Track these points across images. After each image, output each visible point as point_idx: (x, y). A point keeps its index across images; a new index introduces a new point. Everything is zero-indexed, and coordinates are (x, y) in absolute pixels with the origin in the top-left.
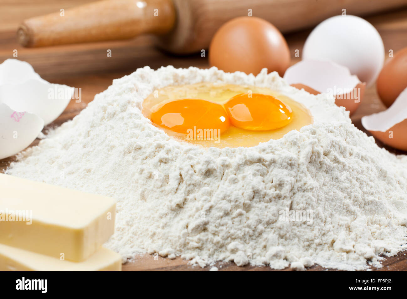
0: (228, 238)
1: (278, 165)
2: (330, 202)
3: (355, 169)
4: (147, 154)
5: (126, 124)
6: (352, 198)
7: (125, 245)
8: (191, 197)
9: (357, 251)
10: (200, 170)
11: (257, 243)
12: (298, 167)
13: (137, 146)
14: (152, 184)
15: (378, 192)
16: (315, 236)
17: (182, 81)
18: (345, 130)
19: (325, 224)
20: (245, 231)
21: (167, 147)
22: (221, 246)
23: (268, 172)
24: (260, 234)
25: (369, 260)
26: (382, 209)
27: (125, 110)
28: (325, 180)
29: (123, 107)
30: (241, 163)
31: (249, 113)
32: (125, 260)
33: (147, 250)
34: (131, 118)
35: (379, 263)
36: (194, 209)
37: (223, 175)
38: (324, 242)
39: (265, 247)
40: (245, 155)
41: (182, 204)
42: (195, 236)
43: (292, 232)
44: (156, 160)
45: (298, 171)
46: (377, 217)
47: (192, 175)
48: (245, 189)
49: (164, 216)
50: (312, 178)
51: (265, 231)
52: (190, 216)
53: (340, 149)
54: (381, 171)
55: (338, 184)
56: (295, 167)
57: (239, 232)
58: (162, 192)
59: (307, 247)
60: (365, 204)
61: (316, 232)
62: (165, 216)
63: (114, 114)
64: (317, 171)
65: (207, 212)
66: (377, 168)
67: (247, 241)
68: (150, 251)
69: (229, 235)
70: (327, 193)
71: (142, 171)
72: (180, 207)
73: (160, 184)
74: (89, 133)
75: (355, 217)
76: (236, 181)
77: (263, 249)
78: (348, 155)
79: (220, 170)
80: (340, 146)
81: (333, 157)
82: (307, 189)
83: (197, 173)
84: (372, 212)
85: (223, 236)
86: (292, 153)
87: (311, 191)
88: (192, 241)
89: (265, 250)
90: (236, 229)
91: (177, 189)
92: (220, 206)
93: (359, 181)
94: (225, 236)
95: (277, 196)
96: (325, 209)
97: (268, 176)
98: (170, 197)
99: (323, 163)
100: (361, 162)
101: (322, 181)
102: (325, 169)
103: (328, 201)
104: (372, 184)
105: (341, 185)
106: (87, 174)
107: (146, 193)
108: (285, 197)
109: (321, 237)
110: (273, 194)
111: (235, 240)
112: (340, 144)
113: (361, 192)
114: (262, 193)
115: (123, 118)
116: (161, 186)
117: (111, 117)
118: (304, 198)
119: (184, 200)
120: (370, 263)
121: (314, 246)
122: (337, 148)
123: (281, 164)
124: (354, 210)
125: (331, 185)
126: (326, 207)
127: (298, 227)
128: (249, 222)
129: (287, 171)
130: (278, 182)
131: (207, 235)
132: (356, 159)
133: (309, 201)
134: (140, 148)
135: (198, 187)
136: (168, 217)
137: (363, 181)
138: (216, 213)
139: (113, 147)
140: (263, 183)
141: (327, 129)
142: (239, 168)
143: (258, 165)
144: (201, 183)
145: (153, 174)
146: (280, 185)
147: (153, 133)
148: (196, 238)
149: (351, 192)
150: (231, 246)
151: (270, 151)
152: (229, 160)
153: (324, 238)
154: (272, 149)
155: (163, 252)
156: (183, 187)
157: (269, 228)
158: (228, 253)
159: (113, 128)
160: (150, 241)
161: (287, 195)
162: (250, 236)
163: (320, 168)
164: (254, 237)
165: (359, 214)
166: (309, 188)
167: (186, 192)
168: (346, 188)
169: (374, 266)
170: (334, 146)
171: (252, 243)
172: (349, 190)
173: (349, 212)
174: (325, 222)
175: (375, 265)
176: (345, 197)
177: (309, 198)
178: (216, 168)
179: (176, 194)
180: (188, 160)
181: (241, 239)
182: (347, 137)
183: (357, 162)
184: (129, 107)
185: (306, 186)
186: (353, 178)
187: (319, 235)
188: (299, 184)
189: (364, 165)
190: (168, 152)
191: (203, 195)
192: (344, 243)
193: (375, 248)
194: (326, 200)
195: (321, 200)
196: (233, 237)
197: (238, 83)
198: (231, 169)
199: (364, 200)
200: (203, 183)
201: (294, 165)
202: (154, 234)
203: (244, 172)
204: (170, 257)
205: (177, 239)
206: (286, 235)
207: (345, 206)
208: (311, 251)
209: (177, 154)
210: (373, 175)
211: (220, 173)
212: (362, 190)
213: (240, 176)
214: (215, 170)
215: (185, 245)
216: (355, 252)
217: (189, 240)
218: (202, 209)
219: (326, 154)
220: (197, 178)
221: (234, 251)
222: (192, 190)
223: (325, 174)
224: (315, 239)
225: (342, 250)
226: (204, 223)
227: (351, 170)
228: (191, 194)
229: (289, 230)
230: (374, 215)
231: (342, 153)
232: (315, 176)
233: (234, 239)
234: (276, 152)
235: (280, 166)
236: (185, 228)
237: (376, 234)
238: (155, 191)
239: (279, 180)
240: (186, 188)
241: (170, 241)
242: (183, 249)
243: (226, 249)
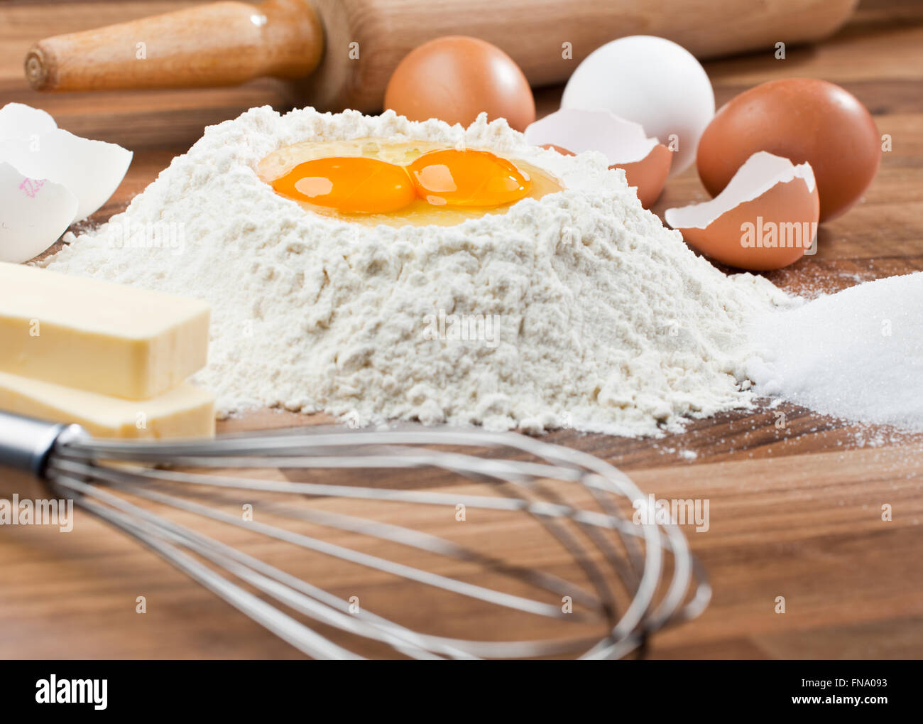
0: (407, 378)
1: (499, 255)
2: (593, 323)
3: (640, 271)
4: (265, 240)
5: (228, 192)
6: (634, 320)
7: (224, 393)
8: (343, 308)
9: (639, 406)
10: (360, 262)
11: (459, 388)
12: (535, 260)
13: (247, 225)
14: (274, 288)
15: (683, 314)
16: (564, 379)
17: (331, 133)
18: (623, 207)
19: (582, 362)
20: (438, 366)
21: (301, 225)
22: (395, 394)
23: (480, 267)
24: (466, 373)
25: (661, 421)
26: (688, 342)
27: (226, 171)
28: (583, 285)
29: (224, 164)
30: (432, 250)
31: (452, 178)
32: (225, 413)
33: (264, 400)
34: (236, 182)
35: (678, 426)
36: (349, 329)
37: (401, 272)
38: (581, 391)
39: (474, 395)
40: (439, 238)
41: (327, 321)
42: (349, 375)
43: (523, 371)
44: (281, 247)
45: (535, 266)
46: (678, 356)
47: (344, 271)
48: (439, 295)
49: (295, 343)
50: (561, 281)
51: (474, 368)
52: (341, 342)
53: (613, 236)
54: (689, 281)
55: (607, 294)
56: (528, 259)
57: (428, 368)
58: (291, 301)
59: (550, 399)
60: (657, 333)
61: (566, 372)
62: (297, 343)
63: (207, 177)
64: (569, 271)
65: (371, 334)
66: (682, 275)
67: (443, 384)
68: (270, 401)
69: (409, 372)
70: (588, 309)
71: (256, 266)
72: (323, 326)
73: (287, 287)
74: (161, 214)
75: (639, 351)
76: (423, 281)
77: (470, 398)
78: (627, 247)
79: (395, 262)
80: (612, 231)
81: (599, 248)
82: (550, 298)
83: (353, 269)
84: (670, 346)
85: (399, 375)
86: (525, 236)
87: (557, 302)
88: (344, 383)
89: (475, 400)
90: (421, 362)
91: (318, 296)
92: (395, 322)
93: (646, 291)
94: (404, 374)
95: (496, 308)
96: (583, 335)
97: (480, 274)
98: (305, 310)
99: (581, 257)
100: (652, 261)
101: (578, 287)
102: (583, 267)
103: (588, 322)
104: (671, 299)
105: (613, 297)
106: (156, 280)
107: (262, 304)
108: (511, 310)
109: (576, 382)
110: (488, 303)
111: (422, 382)
112: (612, 226)
113: (650, 311)
114: (470, 301)
115: (223, 184)
116: (291, 291)
117: (201, 184)
118: (545, 314)
119: (330, 314)
120: (663, 426)
121: (562, 397)
122: (607, 234)
123: (504, 254)
124: (638, 340)
125: (594, 295)
126: (585, 331)
127: (533, 363)
128: (447, 351)
129: (515, 265)
130: (498, 284)
131: (371, 373)
132: (643, 255)
133: (553, 318)
134: (253, 230)
135: (355, 291)
136: (303, 343)
137: (654, 292)
138: (386, 335)
139: (204, 233)
140: (470, 285)
141: (590, 200)
142: (428, 259)
143: (462, 255)
144: (362, 286)
145: (275, 271)
146: (502, 289)
147: (276, 205)
148: (351, 378)
149: (631, 309)
150: (414, 391)
151: (483, 231)
152: (410, 247)
153: (582, 385)
154: (488, 228)
155: (293, 402)
156: (329, 292)
157: (481, 363)
158: (408, 406)
159: (205, 201)
160: (270, 385)
161: (515, 306)
162: (448, 376)
163: (576, 265)
164: (454, 378)
165: (645, 347)
166: (553, 295)
167: (335, 301)
168: (622, 302)
169: (669, 430)
170: (601, 230)
171: (451, 388)
172: (627, 305)
173: (627, 342)
174: (583, 357)
175: (672, 428)
176: (620, 317)
177: (553, 314)
178: (387, 258)
179: (317, 305)
180: (339, 247)
181: (431, 380)
182: (627, 218)
183: (643, 260)
184: (234, 164)
185: (549, 292)
186: (636, 285)
187: (572, 378)
188: (536, 289)
189: (657, 267)
190: (303, 234)
191: (363, 304)
192: (616, 391)
193: (674, 403)
194: (586, 321)
195: (576, 320)
196: (417, 376)
197: (434, 138)
198: (413, 262)
199: (655, 324)
200: (364, 285)
201: (528, 256)
202: (277, 374)
203: (437, 267)
204: (305, 410)
205: (317, 380)
206: (511, 375)
207: (621, 331)
208: (557, 405)
209: (319, 236)
210: (673, 284)
211: (395, 267)
212: (652, 307)
213: (429, 274)
214: (385, 262)
215: (332, 390)
216: (636, 407)
217: (338, 381)
218: (362, 328)
219: (586, 243)
220: (355, 276)
221: (418, 401)
222: (345, 298)
223: (584, 276)
224: (564, 384)
225: (612, 403)
226: (365, 352)
227: (632, 272)
228: (344, 304)
229: (518, 366)
230: (674, 352)
231: (616, 243)
232: (565, 279)
233: (418, 380)
234: (495, 233)
235: (502, 256)
236: (331, 361)
237: (676, 383)
238: (279, 302)
239: (499, 281)
240: (335, 294)
241: (306, 384)
242: (328, 399)
243: (405, 398)
